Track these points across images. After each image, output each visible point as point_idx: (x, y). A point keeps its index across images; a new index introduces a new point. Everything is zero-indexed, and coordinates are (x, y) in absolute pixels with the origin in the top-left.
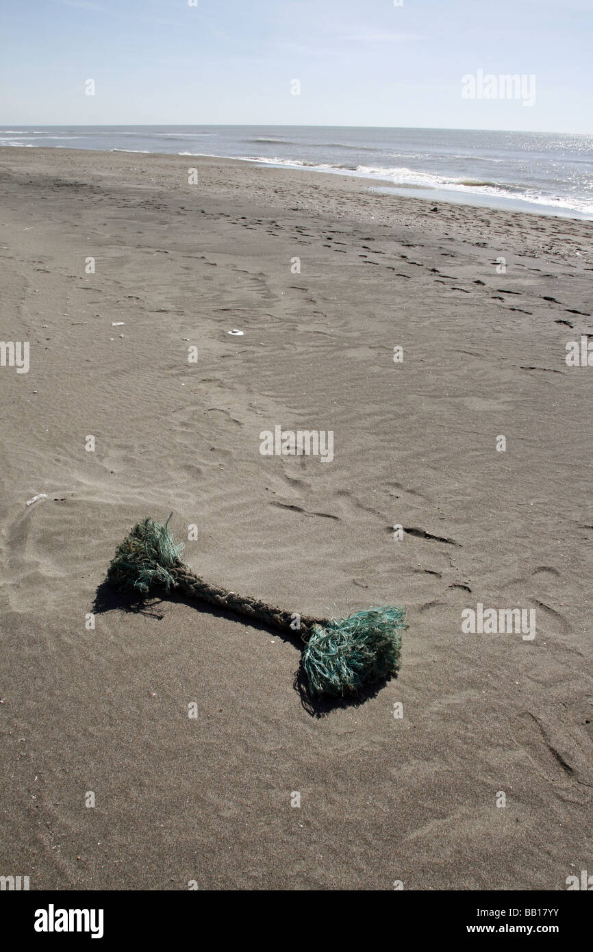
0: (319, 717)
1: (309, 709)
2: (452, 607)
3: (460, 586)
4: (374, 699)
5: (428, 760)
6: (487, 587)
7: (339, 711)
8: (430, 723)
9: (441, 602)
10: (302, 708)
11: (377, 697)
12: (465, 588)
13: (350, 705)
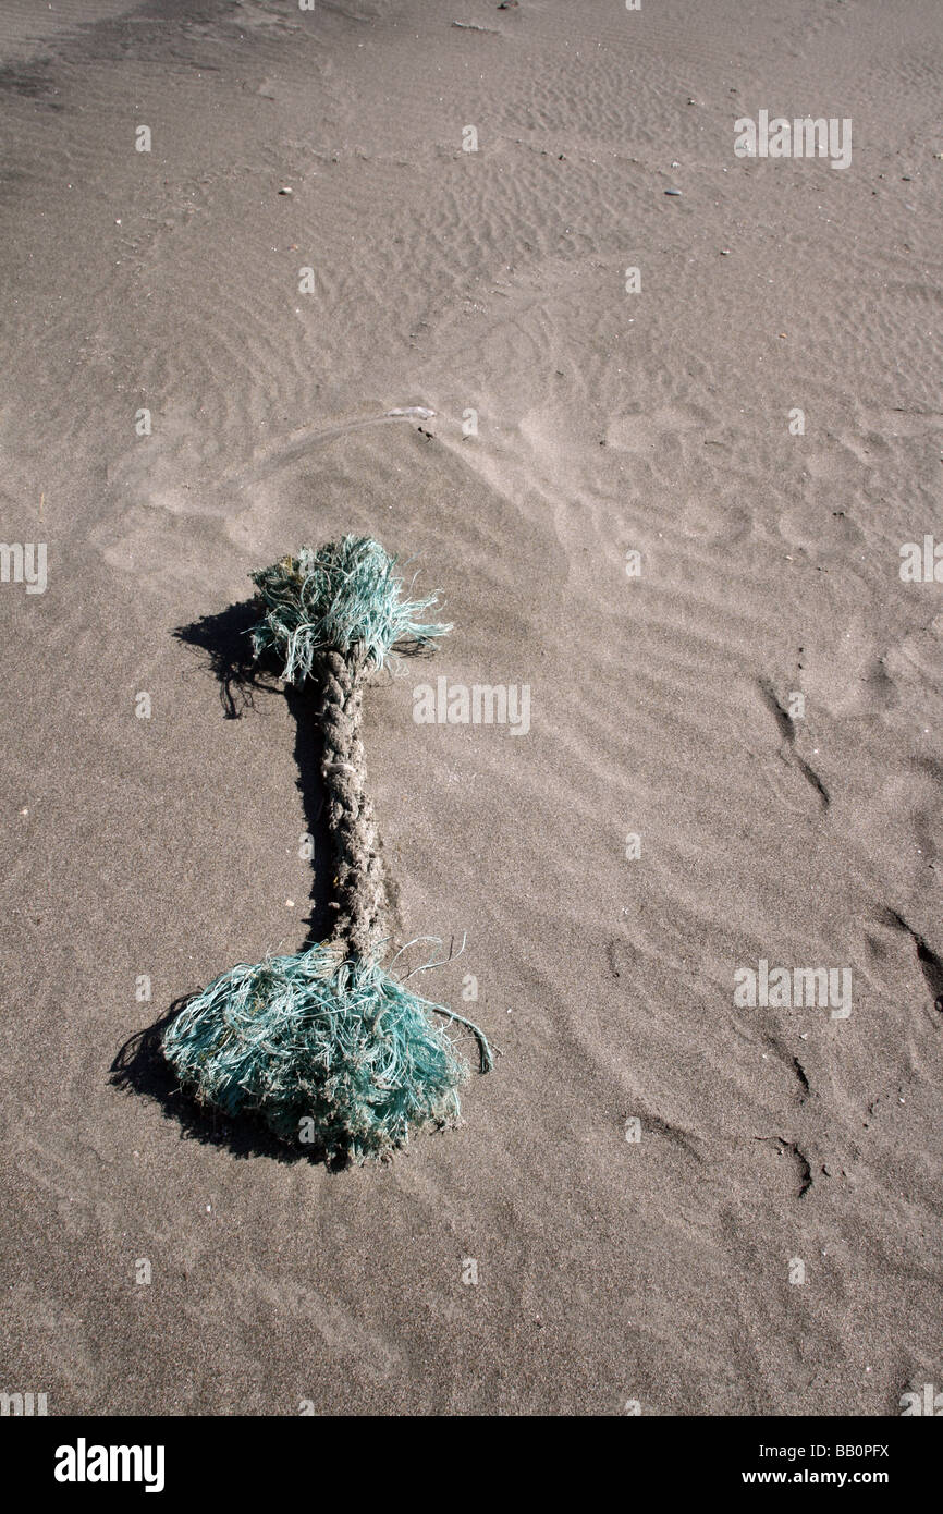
0: (115, 1081)
1: (127, 1057)
2: (701, 1180)
3: (803, 1161)
4: (231, 1158)
5: (95, 1346)
6: (851, 1227)
7: (155, 1108)
8: (215, 1305)
9: (700, 1148)
10: (122, 1043)
11: (243, 1160)
12: (807, 1177)
13: (182, 1122)
